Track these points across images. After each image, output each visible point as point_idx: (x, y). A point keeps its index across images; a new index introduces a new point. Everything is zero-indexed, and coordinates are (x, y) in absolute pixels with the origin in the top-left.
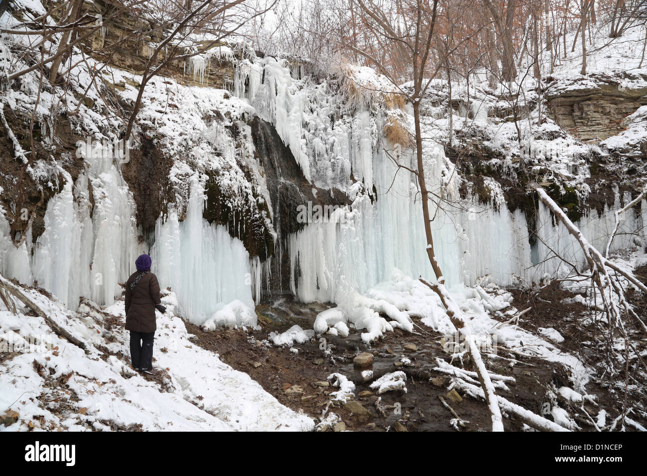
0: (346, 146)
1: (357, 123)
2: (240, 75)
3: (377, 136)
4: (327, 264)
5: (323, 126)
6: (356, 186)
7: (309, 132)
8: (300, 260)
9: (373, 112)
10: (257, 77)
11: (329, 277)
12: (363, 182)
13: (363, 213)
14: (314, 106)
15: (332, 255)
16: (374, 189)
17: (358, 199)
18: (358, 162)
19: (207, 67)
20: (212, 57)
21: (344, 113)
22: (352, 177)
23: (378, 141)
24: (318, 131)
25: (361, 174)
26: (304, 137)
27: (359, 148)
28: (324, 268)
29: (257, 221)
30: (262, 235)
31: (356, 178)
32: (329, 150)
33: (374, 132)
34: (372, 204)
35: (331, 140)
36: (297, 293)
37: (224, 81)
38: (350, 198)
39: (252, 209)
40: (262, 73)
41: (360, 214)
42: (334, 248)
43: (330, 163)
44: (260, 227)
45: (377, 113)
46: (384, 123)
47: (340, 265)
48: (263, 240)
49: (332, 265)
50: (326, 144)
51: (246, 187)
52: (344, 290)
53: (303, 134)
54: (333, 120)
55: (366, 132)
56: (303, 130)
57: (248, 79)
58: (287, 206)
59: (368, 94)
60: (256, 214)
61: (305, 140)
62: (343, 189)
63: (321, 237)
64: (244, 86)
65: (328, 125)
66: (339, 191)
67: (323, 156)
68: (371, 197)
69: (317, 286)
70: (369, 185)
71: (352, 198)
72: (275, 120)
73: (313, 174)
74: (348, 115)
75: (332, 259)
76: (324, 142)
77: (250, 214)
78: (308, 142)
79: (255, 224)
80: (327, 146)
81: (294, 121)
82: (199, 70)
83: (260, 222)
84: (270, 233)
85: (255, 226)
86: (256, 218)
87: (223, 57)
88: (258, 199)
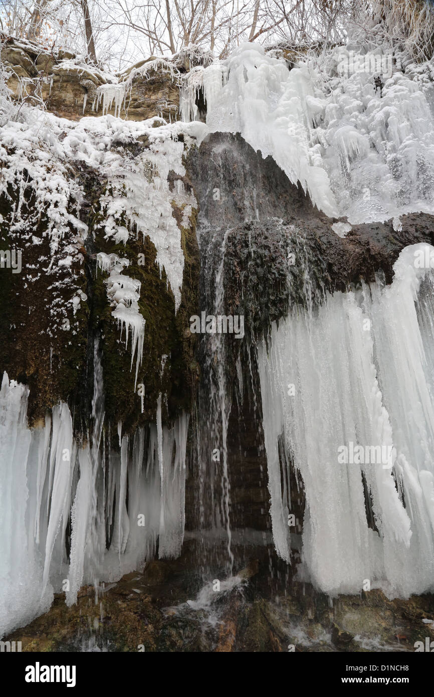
19: (128, 98)
37: (159, 110)
54: (379, 84)
57: (201, 91)
76: (363, 130)
77: (42, 258)
78: (326, 146)
79: (56, 289)
80: (372, 134)
81: (286, 114)
82: (114, 102)
83: (74, 281)
84: (116, 315)
85: (55, 294)
86: (63, 267)
87: (151, 72)
88: (104, 227)
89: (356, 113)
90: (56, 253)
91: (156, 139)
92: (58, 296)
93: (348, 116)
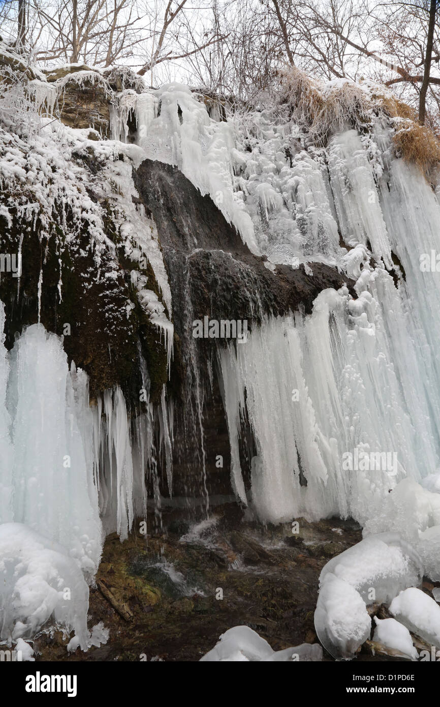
0: (321, 190)
1: (337, 149)
2: (119, 112)
3: (380, 160)
4: (320, 419)
5: (272, 165)
6: (359, 250)
7: (248, 179)
9: (365, 125)
10: (148, 108)
11: (329, 449)
12: (369, 246)
13: (382, 305)
15: (328, 396)
16: (395, 259)
17: (367, 275)
18: (351, 212)
19: (60, 100)
20: (67, 85)
21: (308, 144)
22: (342, 243)
23: (385, 169)
24: (264, 174)
25: (360, 233)
26: (239, 188)
27: (350, 188)
28: (313, 427)
29: (111, 287)
31: (351, 243)
32: (290, 200)
33: (374, 153)
34: (396, 287)
35: (291, 182)
36: (250, 500)
37: (91, 121)
38: (349, 276)
39: (98, 260)
40: (157, 105)
41: (375, 302)
42: (332, 379)
43: (295, 221)
44: (120, 302)
45: (372, 124)
46: (390, 135)
47: (351, 417)
49: (333, 419)
50: (281, 192)
52: (372, 481)
53: (236, 184)
54: (289, 155)
55: (357, 156)
56: (235, 178)
57: (133, 114)
59: (351, 103)
60: (110, 270)
61: (241, 192)
62: (331, 262)
64: (127, 128)
65: (281, 162)
66: (323, 265)
67: (279, 211)
68: (392, 273)
69: (301, 475)
70: (383, 248)
71: (352, 273)
72: (181, 161)
73: (262, 244)
74: (318, 146)
75: (329, 403)
76: (277, 189)
77: (91, 269)
78: (247, 194)
79: (106, 296)
80: (285, 195)
81: (216, 160)
82: (46, 102)
83: (121, 292)
84: (153, 322)
85: (106, 300)
86: (109, 279)
87: (87, 83)
88: (124, 247)
89: (272, 174)
90: (101, 266)
91: (101, 154)
92: (109, 303)
93: (266, 174)
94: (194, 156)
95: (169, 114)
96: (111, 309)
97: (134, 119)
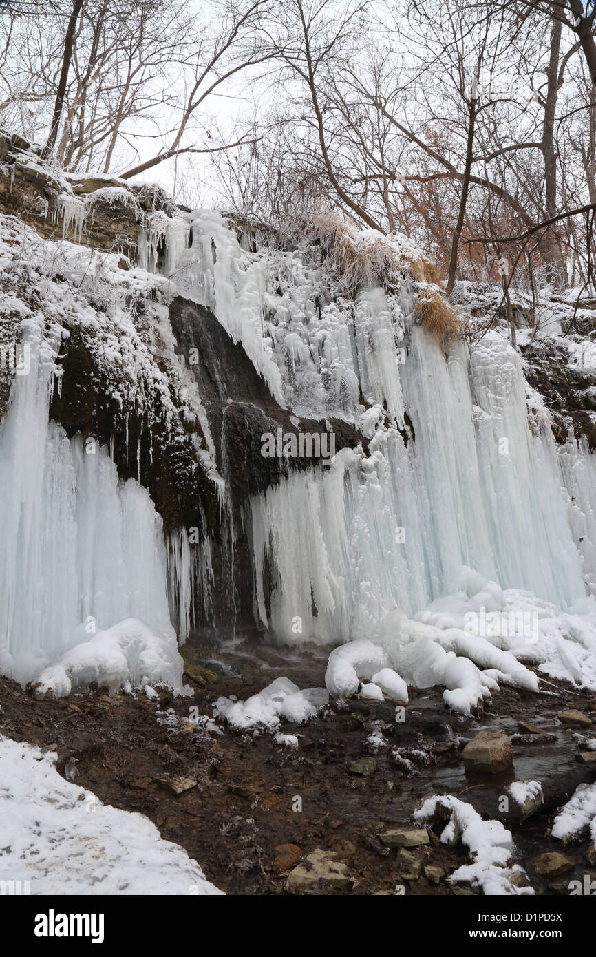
0: (347, 347)
1: (364, 306)
2: (148, 235)
3: (402, 324)
4: (331, 560)
5: (302, 314)
6: (375, 411)
7: (277, 325)
8: (274, 549)
9: (392, 286)
10: (179, 237)
11: (337, 585)
12: (385, 407)
13: (391, 463)
14: (283, 284)
15: (339, 541)
16: (408, 420)
17: (381, 435)
18: (372, 371)
19: (89, 218)
20: (97, 202)
21: (338, 294)
22: (362, 400)
23: (406, 334)
24: (293, 323)
25: (378, 393)
26: (268, 334)
27: (373, 348)
28: (325, 567)
29: (180, 448)
30: (191, 478)
31: (370, 401)
32: (316, 354)
33: (397, 317)
34: (406, 446)
35: (319, 335)
36: (270, 624)
37: (120, 244)
38: (364, 434)
39: (169, 425)
40: (188, 232)
41: (385, 460)
42: (343, 525)
43: (320, 375)
44: (187, 462)
45: (398, 286)
46: (414, 301)
47: (357, 559)
48: (195, 491)
49: (342, 561)
50: (309, 343)
51: (155, 380)
52: (370, 613)
53: (265, 329)
54: (318, 305)
55: (382, 318)
56: (265, 323)
57: (164, 241)
58: (242, 440)
59: (380, 261)
60: (178, 434)
61: (270, 339)
62: (350, 419)
63: (315, 504)
64: (156, 254)
65: (310, 312)
66: (343, 422)
67: (305, 363)
68: (403, 433)
69: (313, 605)
70: (397, 410)
71: (368, 432)
72: (214, 303)
73: (288, 395)
74: (346, 297)
75: (339, 547)
76: (305, 340)
77: (164, 433)
78: (275, 342)
79: (176, 456)
80: (312, 347)
81: (248, 304)
82: (74, 220)
83: (186, 453)
84: (209, 478)
85: (176, 460)
86: (178, 442)
87: (118, 202)
88: (183, 411)
89: (301, 323)
90: (171, 431)
92: (178, 462)
93: (295, 323)
94: (227, 299)
95: (201, 246)
96: (180, 467)
97: (164, 245)
